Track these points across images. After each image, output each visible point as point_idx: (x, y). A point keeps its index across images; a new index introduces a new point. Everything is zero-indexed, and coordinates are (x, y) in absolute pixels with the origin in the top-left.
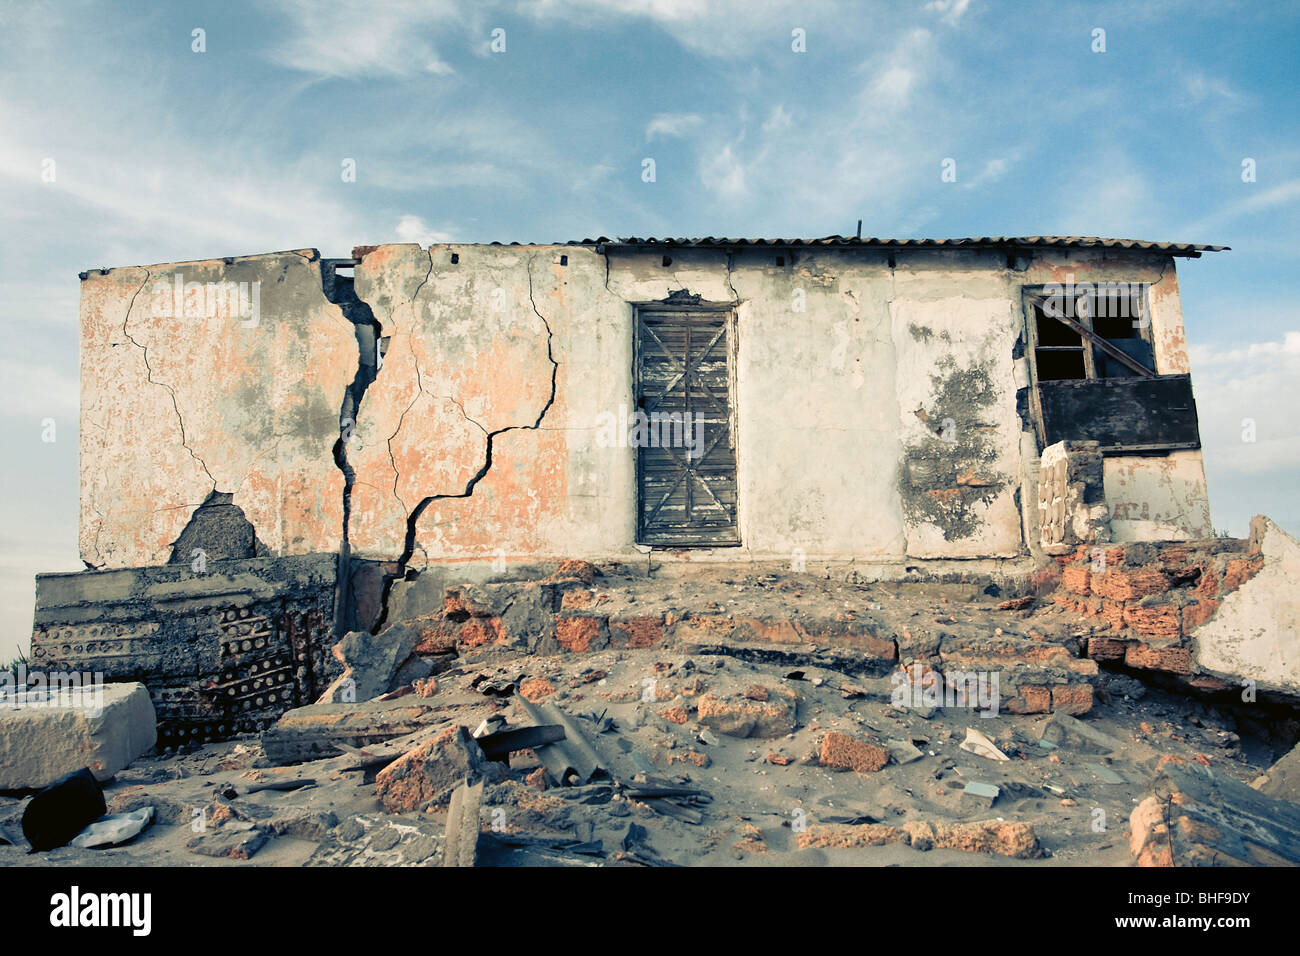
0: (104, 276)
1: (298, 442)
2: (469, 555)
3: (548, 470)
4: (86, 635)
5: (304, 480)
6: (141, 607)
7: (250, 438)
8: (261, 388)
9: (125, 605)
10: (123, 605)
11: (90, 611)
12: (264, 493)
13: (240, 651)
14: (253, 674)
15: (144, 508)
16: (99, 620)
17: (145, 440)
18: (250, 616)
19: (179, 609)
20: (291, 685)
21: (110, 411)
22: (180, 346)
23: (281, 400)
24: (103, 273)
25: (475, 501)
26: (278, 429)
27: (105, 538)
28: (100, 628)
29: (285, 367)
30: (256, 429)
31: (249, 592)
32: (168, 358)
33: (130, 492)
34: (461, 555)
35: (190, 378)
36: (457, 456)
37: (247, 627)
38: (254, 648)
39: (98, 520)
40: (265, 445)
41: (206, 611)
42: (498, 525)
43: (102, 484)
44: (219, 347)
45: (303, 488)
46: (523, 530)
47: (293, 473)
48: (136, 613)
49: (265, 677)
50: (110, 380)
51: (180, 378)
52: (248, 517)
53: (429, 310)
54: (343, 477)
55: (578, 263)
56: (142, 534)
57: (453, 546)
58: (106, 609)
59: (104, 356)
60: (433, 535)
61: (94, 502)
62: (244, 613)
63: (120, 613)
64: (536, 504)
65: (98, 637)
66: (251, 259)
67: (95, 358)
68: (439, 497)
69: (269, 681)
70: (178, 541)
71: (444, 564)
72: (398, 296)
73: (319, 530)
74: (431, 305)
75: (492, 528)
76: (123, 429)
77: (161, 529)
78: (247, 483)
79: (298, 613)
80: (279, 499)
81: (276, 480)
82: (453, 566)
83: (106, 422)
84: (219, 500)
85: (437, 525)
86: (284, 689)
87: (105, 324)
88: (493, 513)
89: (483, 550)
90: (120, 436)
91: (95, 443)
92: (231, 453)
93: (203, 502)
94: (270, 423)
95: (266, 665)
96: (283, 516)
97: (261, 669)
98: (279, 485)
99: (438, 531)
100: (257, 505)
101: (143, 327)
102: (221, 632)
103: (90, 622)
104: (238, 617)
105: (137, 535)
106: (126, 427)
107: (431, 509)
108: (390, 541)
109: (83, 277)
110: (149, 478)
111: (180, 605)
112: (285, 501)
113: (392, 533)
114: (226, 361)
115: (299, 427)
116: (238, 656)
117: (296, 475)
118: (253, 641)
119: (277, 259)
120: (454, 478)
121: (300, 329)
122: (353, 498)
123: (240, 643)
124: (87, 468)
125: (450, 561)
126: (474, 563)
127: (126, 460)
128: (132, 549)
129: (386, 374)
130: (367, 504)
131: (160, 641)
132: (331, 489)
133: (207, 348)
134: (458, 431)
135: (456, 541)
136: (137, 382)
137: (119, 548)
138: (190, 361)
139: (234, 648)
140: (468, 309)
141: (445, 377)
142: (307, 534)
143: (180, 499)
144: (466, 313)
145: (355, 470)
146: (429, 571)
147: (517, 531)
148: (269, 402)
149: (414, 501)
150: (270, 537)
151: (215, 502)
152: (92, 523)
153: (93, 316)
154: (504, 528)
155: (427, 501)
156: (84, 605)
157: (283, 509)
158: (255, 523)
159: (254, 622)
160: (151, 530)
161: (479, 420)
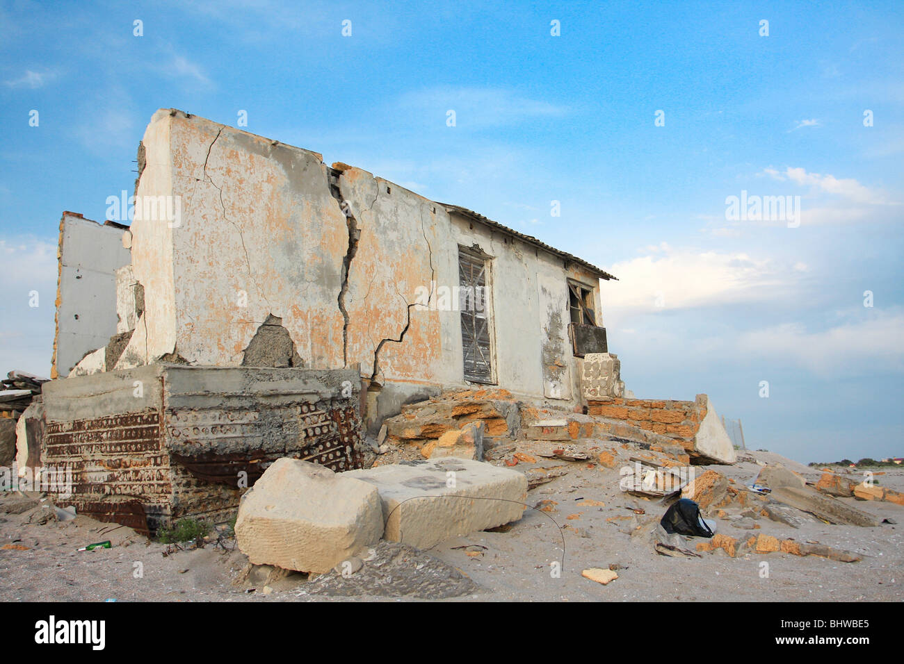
0: (188, 120)
1: (318, 289)
2: (403, 378)
3: (434, 333)
4: (208, 420)
5: (323, 316)
6: (249, 399)
7: (291, 280)
8: (296, 244)
9: (239, 397)
10: (237, 397)
11: (212, 399)
12: (301, 322)
13: (315, 435)
14: (320, 451)
15: (224, 319)
16: (218, 408)
17: (222, 264)
18: (316, 410)
19: (275, 402)
20: (343, 458)
21: (196, 234)
22: (244, 196)
23: (308, 256)
24: (188, 116)
25: (404, 345)
26: (308, 277)
27: (196, 339)
28: (217, 414)
29: (309, 233)
30: (295, 274)
31: (317, 393)
32: (237, 203)
33: (213, 304)
34: (399, 378)
35: (252, 225)
36: (396, 316)
37: (316, 418)
38: (322, 433)
39: (190, 324)
40: (300, 286)
41: (288, 406)
42: (415, 362)
43: (192, 294)
44: (270, 206)
45: (322, 322)
46: (425, 366)
47: (316, 311)
48: (246, 404)
49: (328, 454)
50: (195, 208)
51: (245, 221)
52: (292, 337)
53: (378, 219)
54: (343, 319)
55: (439, 214)
56: (222, 340)
57: (396, 372)
58: (225, 399)
59: (190, 187)
60: (387, 364)
61: (186, 307)
62: (313, 408)
63: (235, 403)
64: (429, 352)
65: (217, 422)
66: (287, 147)
67: (184, 186)
68: (389, 340)
69: (331, 456)
70: (247, 349)
71: (392, 382)
72: (364, 205)
73: (331, 352)
74: (379, 216)
75: (412, 363)
76: (206, 251)
77: (236, 338)
78: (290, 312)
79: (340, 409)
80: (309, 327)
81: (307, 313)
82: (396, 384)
83: (193, 242)
84: (273, 322)
85: (389, 357)
86: (340, 461)
87: (190, 160)
88: (412, 354)
89: (408, 376)
90: (204, 257)
91: (185, 258)
92: (280, 288)
93: (264, 321)
94: (303, 272)
95: (328, 445)
96: (311, 338)
97: (325, 448)
98: (309, 317)
99: (389, 361)
100: (297, 330)
101: (219, 172)
102: (300, 421)
103: (211, 409)
104: (310, 411)
105: (219, 340)
106: (208, 250)
107: (385, 346)
108: (367, 365)
109: (173, 115)
110: (227, 296)
111: (275, 400)
112: (313, 330)
113: (367, 359)
114: (275, 218)
115: (320, 278)
116: (314, 439)
117: (318, 312)
118: (321, 427)
119: (302, 153)
120: (395, 329)
121: (317, 210)
122: (349, 333)
123: (314, 429)
124: (180, 277)
125: (395, 381)
126: (405, 383)
127: (210, 278)
128: (216, 350)
129: (361, 254)
130: (356, 340)
131: (259, 426)
132: (337, 326)
133: (261, 204)
134: (395, 301)
135: (398, 369)
136: (216, 215)
137: (207, 349)
138: (252, 211)
139: (311, 433)
140: (396, 224)
141: (387, 265)
142: (325, 355)
143: (249, 316)
144: (395, 227)
145: (349, 315)
146: (386, 386)
147: (423, 366)
148: (301, 256)
149: (378, 340)
150: (304, 352)
151: (271, 323)
152: (186, 325)
153: (181, 150)
154: (417, 363)
155: (383, 341)
156: (207, 395)
157: (312, 335)
158: (296, 342)
159: (320, 415)
160: (229, 337)
161: (404, 295)
